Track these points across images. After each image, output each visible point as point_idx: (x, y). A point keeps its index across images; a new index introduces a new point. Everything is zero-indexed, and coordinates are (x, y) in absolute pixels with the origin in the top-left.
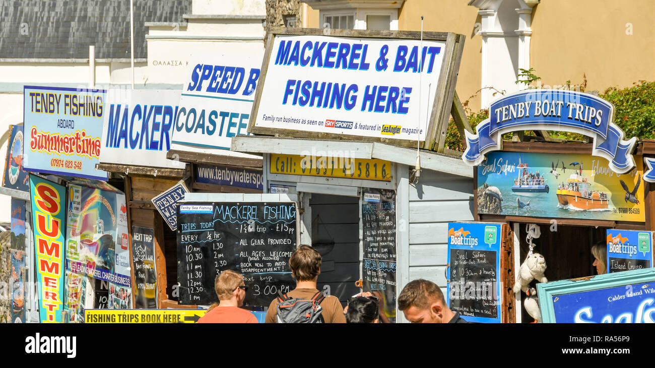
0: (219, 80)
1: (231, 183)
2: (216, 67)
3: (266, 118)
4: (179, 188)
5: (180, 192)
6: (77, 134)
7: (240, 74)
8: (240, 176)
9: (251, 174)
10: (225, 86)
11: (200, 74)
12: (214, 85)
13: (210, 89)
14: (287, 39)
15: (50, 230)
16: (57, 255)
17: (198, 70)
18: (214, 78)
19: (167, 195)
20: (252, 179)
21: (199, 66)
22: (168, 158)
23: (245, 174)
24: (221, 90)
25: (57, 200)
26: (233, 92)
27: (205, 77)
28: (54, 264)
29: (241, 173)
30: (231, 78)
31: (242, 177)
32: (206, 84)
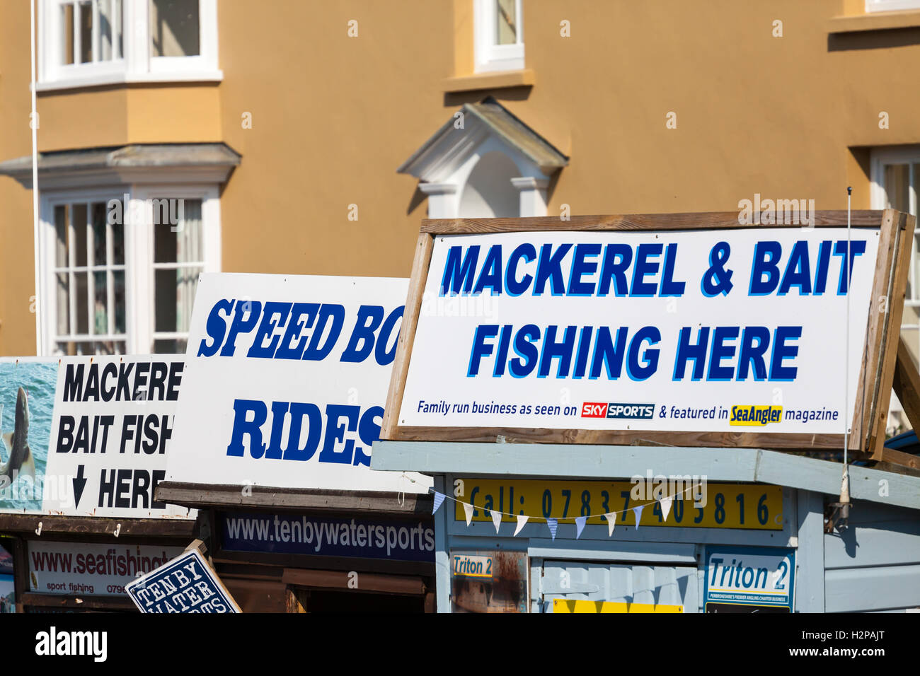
0: (280, 331)
1: (318, 549)
2: (268, 304)
3: (425, 407)
4: (191, 561)
5: (192, 570)
7: (331, 318)
8: (340, 532)
9: (371, 529)
10: (294, 344)
11: (229, 320)
12: (266, 343)
13: (256, 351)
14: (465, 243)
17: (222, 313)
18: (267, 328)
19: (162, 577)
20: (374, 538)
21: (223, 304)
23: (353, 527)
24: (286, 353)
26: (315, 354)
27: (240, 327)
29: (344, 526)
30: (309, 325)
31: (347, 534)
32: (245, 341)
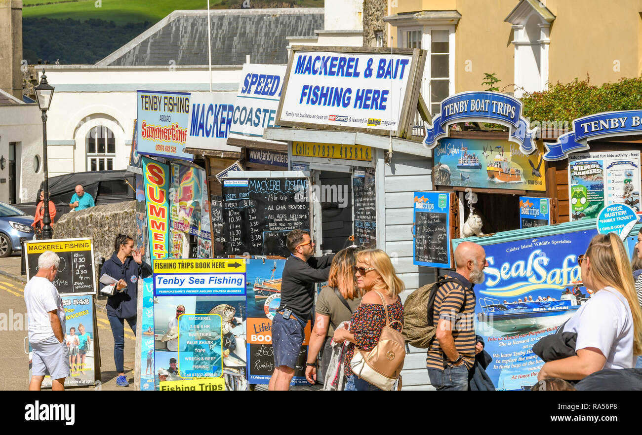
0: (263, 85)
1: (272, 163)
2: (261, 75)
3: (288, 114)
4: (236, 167)
5: (236, 170)
6: (173, 126)
7: (277, 80)
8: (277, 157)
9: (285, 156)
10: (266, 90)
11: (250, 80)
12: (259, 90)
13: (256, 92)
14: (303, 54)
15: (158, 198)
16: (163, 217)
17: (248, 78)
18: (259, 84)
20: (285, 160)
21: (249, 75)
22: (227, 144)
23: (280, 155)
24: (264, 93)
25: (163, 175)
26: (272, 94)
27: (253, 83)
28: (161, 223)
29: (278, 155)
30: (271, 83)
31: (278, 158)
32: (254, 88)
